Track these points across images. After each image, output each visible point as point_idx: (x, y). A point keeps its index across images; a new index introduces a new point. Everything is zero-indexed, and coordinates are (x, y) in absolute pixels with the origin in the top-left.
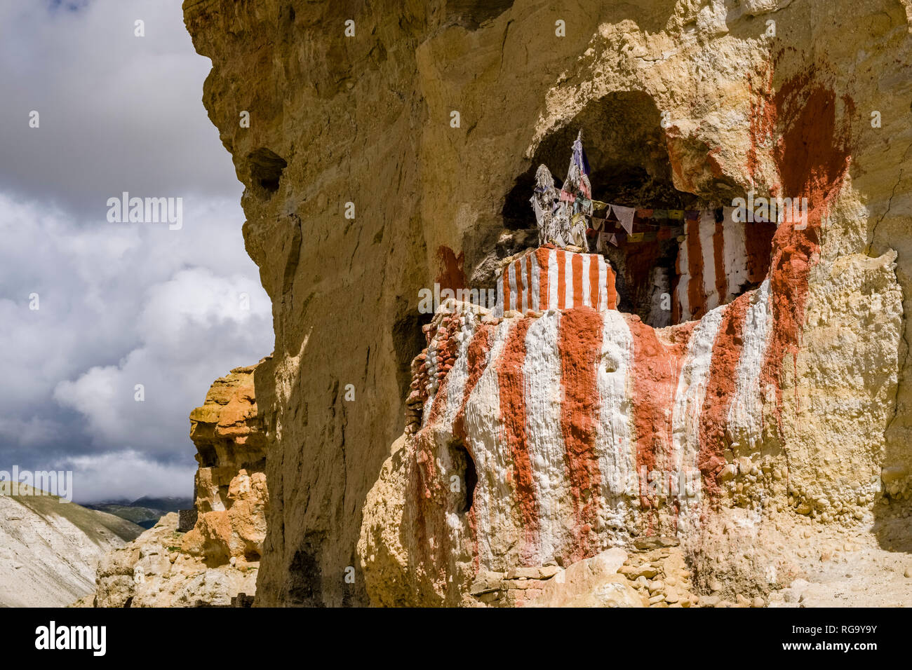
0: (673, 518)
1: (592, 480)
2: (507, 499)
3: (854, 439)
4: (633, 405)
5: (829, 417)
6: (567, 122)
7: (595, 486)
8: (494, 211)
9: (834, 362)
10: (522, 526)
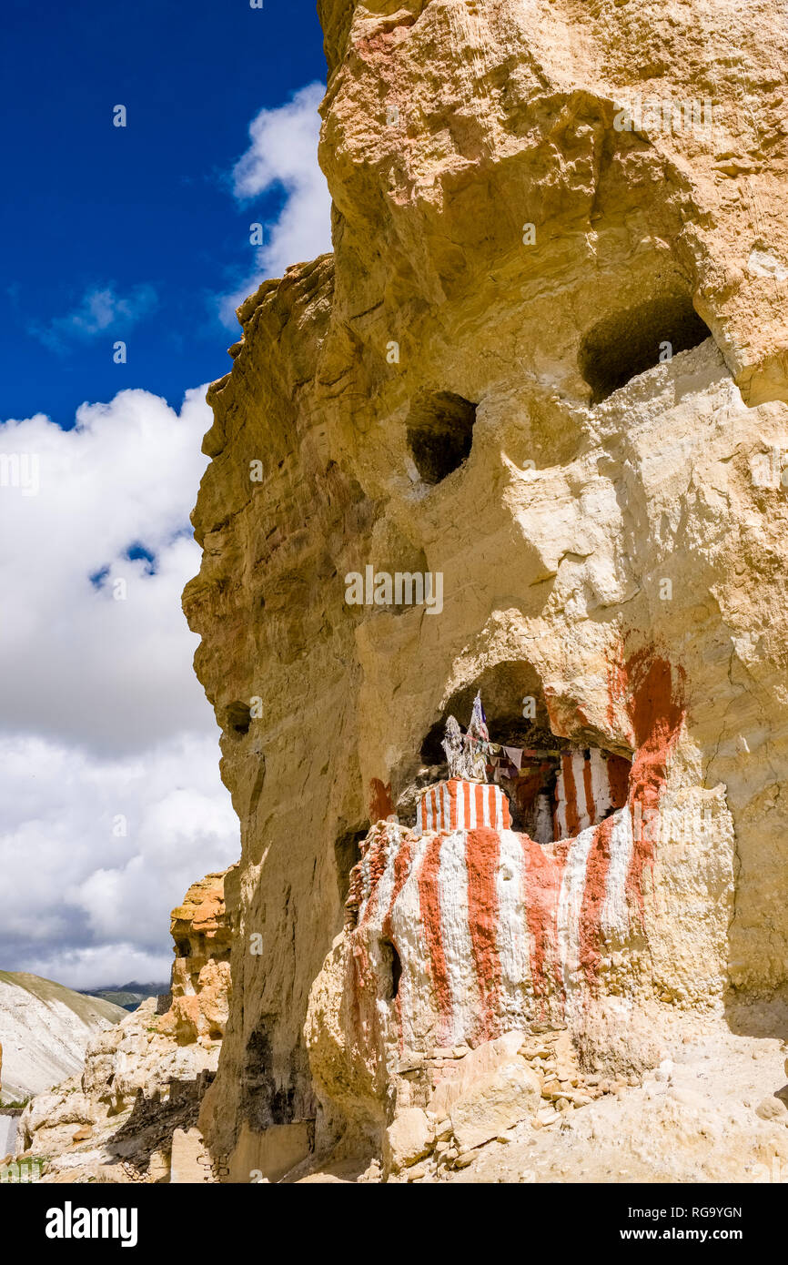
0: (560, 1005)
1: (495, 971)
2: (426, 987)
3: (703, 938)
4: (526, 908)
5: (682, 919)
6: (469, 684)
7: (497, 976)
8: (414, 750)
9: (683, 873)
10: (438, 1011)
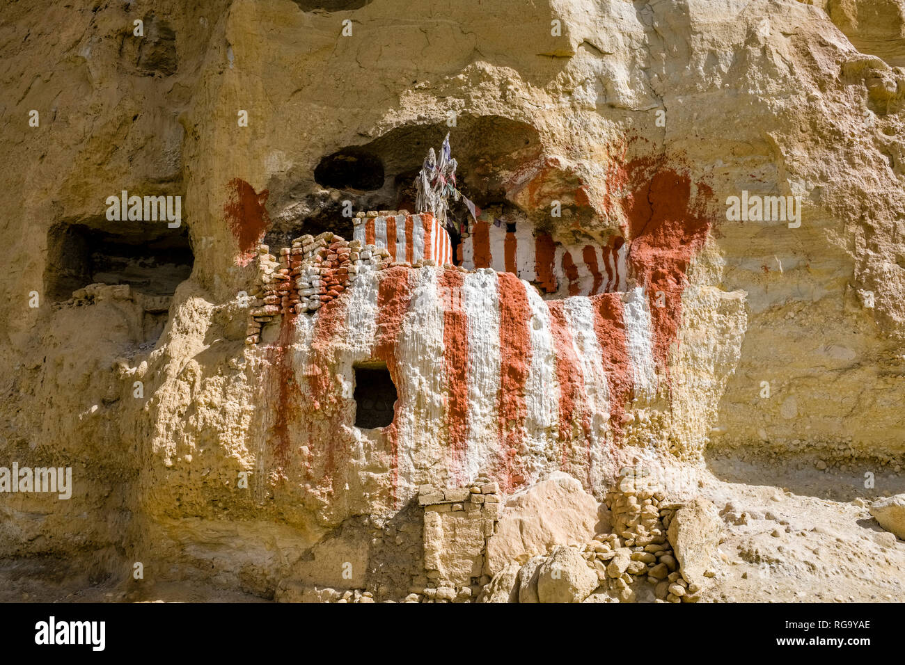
0: (586, 449)
1: (518, 414)
2: (437, 420)
4: (557, 359)
5: (695, 389)
7: (521, 418)
9: (702, 354)
10: (448, 445)
